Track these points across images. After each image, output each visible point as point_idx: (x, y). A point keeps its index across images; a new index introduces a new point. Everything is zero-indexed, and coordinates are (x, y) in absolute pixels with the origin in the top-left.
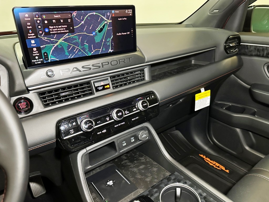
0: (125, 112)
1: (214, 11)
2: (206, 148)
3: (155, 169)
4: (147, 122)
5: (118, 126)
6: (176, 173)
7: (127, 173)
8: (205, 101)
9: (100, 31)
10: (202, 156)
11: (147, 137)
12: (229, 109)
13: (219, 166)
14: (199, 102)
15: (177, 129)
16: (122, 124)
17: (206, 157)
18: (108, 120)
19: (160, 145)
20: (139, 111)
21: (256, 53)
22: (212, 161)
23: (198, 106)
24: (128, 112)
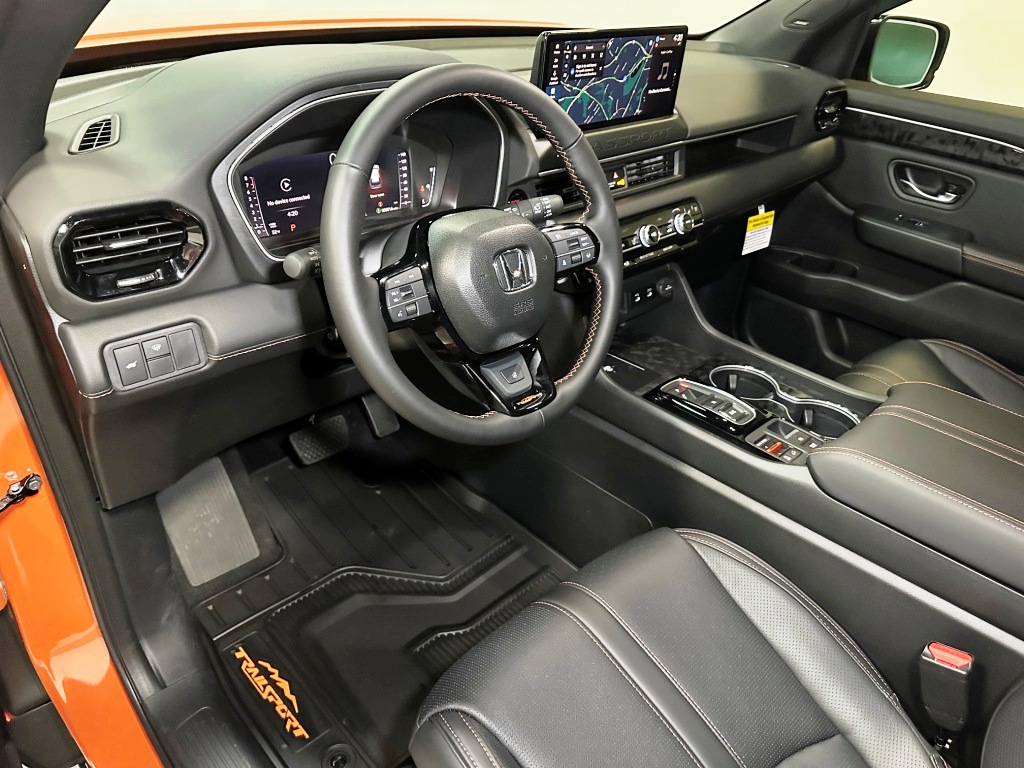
1: (798, 22)
8: (762, 234)
9: (633, 75)
11: (670, 292)
12: (798, 262)
14: (752, 234)
16: (651, 254)
21: (875, 133)
23: (750, 244)
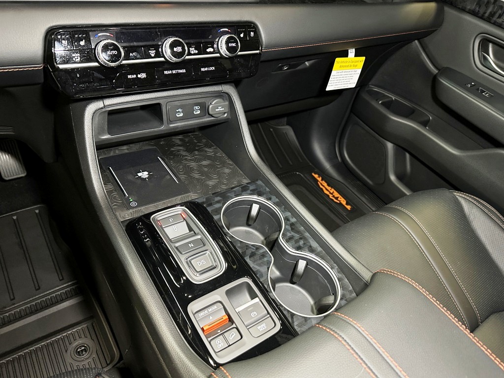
0: (190, 49)
2: (327, 165)
3: (227, 171)
4: (231, 86)
5: (172, 74)
6: (260, 182)
7: (177, 167)
8: (349, 76)
10: (316, 176)
11: (225, 113)
12: (388, 105)
13: (338, 197)
14: (338, 74)
15: (288, 124)
16: (181, 71)
17: (322, 180)
18: (153, 55)
19: (244, 133)
20: (218, 55)
22: (329, 188)
23: (335, 82)
24: (197, 52)
